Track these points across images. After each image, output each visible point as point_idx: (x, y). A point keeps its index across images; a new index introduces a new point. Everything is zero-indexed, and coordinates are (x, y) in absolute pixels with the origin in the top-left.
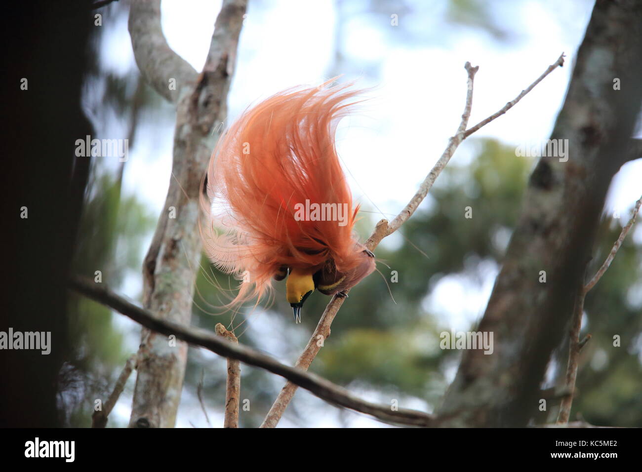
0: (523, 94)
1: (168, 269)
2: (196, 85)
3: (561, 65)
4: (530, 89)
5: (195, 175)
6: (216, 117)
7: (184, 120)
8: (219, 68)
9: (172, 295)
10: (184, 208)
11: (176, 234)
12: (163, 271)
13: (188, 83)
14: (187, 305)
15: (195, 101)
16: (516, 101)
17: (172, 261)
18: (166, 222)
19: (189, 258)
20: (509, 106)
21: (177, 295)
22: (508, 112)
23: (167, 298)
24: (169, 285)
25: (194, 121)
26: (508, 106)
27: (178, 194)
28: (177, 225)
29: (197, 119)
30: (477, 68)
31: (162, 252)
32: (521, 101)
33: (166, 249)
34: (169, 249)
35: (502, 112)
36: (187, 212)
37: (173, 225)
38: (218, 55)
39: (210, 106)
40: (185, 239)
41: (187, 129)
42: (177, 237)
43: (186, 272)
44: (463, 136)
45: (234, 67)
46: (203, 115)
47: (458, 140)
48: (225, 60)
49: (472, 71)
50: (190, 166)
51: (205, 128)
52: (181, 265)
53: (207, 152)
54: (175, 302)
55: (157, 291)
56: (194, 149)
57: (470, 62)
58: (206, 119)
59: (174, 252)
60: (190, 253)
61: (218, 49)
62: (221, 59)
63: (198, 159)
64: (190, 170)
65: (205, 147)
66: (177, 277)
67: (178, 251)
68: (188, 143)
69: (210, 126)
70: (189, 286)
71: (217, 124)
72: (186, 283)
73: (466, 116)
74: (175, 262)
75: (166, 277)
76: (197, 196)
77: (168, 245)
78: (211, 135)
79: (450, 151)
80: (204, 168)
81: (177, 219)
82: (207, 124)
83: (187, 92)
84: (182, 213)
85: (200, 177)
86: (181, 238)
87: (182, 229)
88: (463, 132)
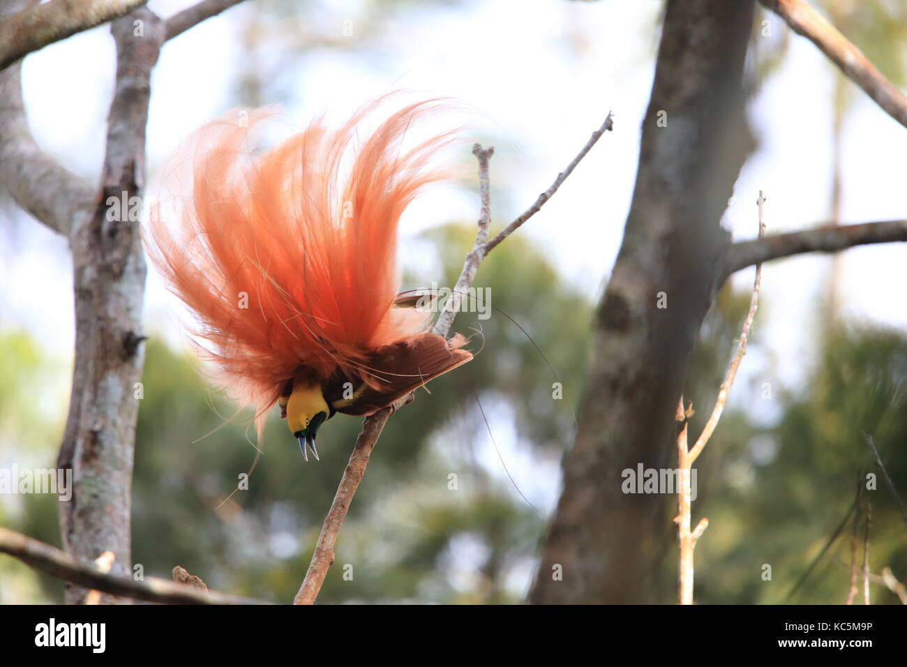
0: (561, 178)
1: (91, 473)
2: (94, 209)
3: (610, 129)
4: (570, 169)
5: (111, 336)
6: (129, 250)
7: (83, 261)
8: (123, 179)
9: (102, 509)
10: (102, 384)
11: (95, 423)
12: (85, 477)
13: (81, 206)
14: (123, 521)
15: (96, 230)
16: (552, 189)
17: (94, 462)
18: (79, 407)
19: (119, 454)
20: (544, 198)
21: (108, 509)
22: (543, 208)
23: (94, 516)
24: (95, 496)
25: (99, 261)
26: (542, 199)
27: (91, 365)
28: (95, 410)
29: (103, 256)
30: (491, 151)
31: (79, 451)
32: (559, 189)
33: (84, 446)
34: (88, 446)
35: (535, 209)
36: (106, 390)
37: (89, 410)
38: (119, 163)
39: (119, 236)
40: (109, 429)
41: (90, 273)
42: (97, 427)
43: (116, 474)
44: (484, 252)
45: (144, 177)
46: (112, 249)
47: (478, 258)
48: (131, 167)
49: (483, 156)
50: (101, 324)
51: (116, 268)
52: (108, 467)
53: (122, 301)
54: (106, 519)
55: (79, 507)
56: (104, 300)
57: (479, 143)
58: (116, 255)
59: (96, 449)
60: (118, 446)
61: (119, 154)
62: (125, 167)
63: (112, 313)
64: (102, 330)
65: (119, 294)
66: (105, 483)
67: (102, 447)
68: (95, 293)
69: (123, 264)
70: (122, 495)
71: (131, 259)
72: (118, 490)
73: (484, 222)
74: (99, 463)
75: (90, 485)
76: (117, 366)
77: (86, 439)
78: (125, 276)
79: (468, 275)
80: (123, 324)
81: (94, 402)
82: (118, 261)
83: (83, 218)
84: (99, 392)
85: (118, 338)
86: (103, 427)
87: (104, 415)
88: (484, 245)
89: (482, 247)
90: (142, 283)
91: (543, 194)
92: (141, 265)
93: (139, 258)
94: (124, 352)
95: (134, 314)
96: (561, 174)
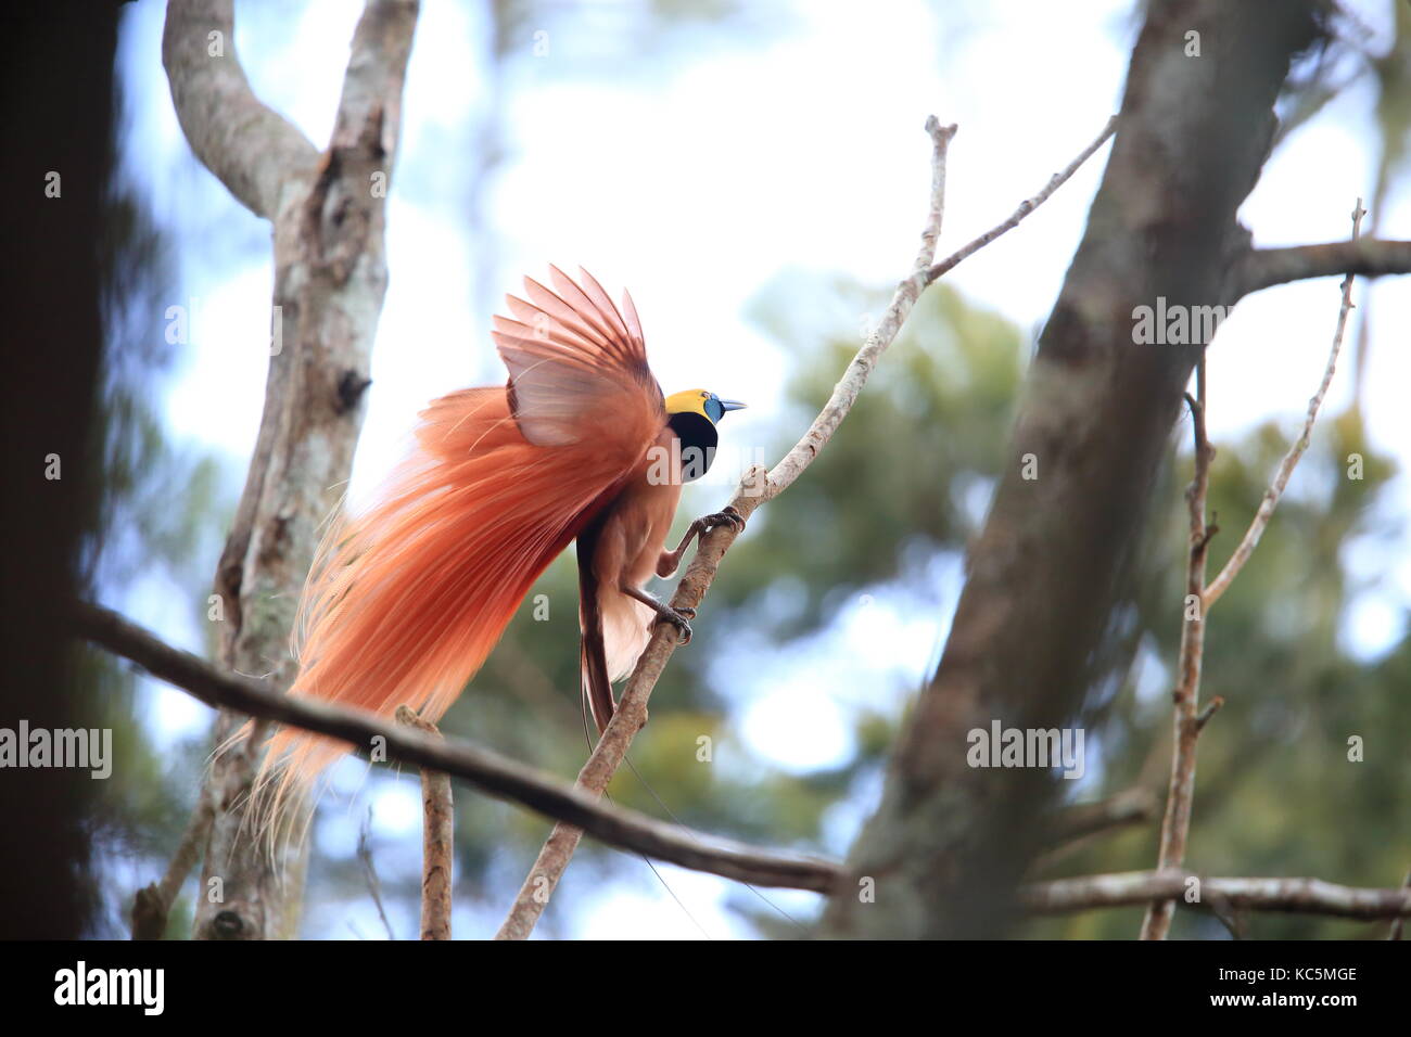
0: (1057, 182)
1: (270, 583)
2: (315, 179)
4: (1070, 171)
5: (321, 375)
6: (361, 246)
7: (291, 257)
8: (363, 138)
9: (282, 640)
10: (300, 448)
11: (283, 505)
12: (259, 587)
13: (298, 174)
15: (315, 213)
16: (1041, 197)
17: (276, 565)
18: (262, 480)
20: (1027, 208)
22: (1023, 222)
23: (270, 647)
24: (273, 619)
25: (315, 258)
26: (1024, 209)
27: (286, 418)
28: (286, 485)
29: (321, 252)
30: (954, 129)
31: (255, 547)
33: (263, 540)
34: (270, 540)
35: (1013, 223)
36: (306, 456)
37: (277, 486)
38: (362, 109)
39: (348, 223)
40: (305, 517)
41: (299, 276)
42: (286, 513)
44: (926, 279)
45: (397, 135)
46: (333, 243)
47: (916, 288)
48: (378, 120)
49: (942, 136)
50: (309, 355)
51: (339, 272)
52: (296, 576)
53: (344, 324)
55: (246, 631)
56: (316, 319)
57: (936, 115)
58: (340, 251)
59: (281, 546)
61: (361, 98)
62: (369, 119)
63: (326, 340)
64: (309, 365)
65: (340, 312)
66: (290, 599)
67: (290, 543)
68: (304, 306)
69: (350, 266)
71: (364, 260)
73: (931, 234)
74: (284, 568)
75: (266, 601)
76: (325, 422)
77: (268, 530)
78: (351, 286)
79: (897, 312)
80: (341, 359)
81: (286, 474)
82: (342, 262)
83: (298, 193)
84: (295, 460)
85: (331, 379)
86: (296, 514)
87: (298, 494)
88: (927, 269)
89: (924, 271)
90: (379, 300)
91: (1027, 202)
92: (379, 272)
93: (376, 259)
94: (339, 402)
95: (360, 345)
96: (1056, 175)
